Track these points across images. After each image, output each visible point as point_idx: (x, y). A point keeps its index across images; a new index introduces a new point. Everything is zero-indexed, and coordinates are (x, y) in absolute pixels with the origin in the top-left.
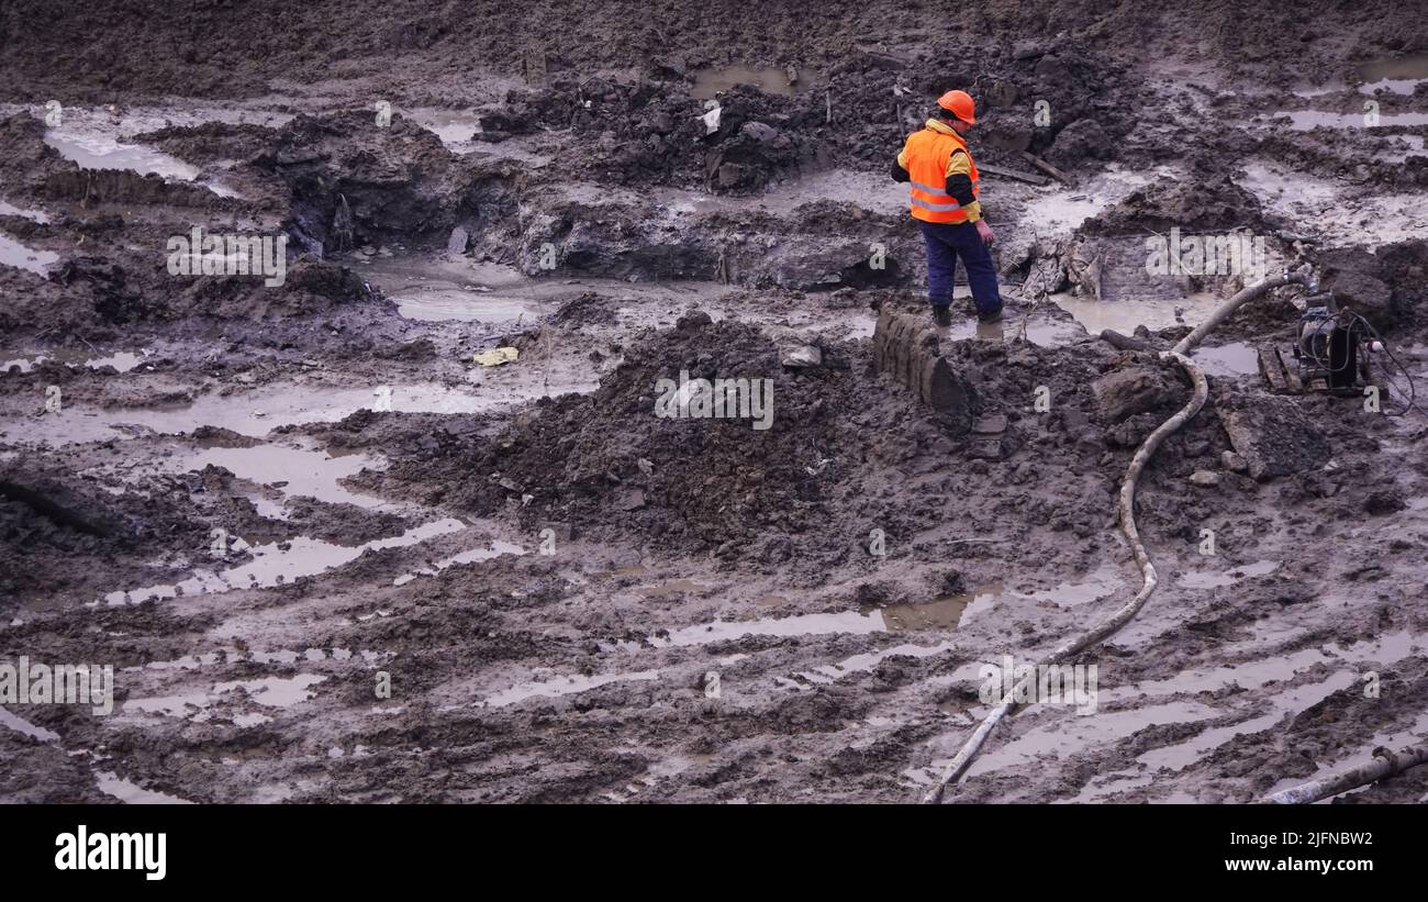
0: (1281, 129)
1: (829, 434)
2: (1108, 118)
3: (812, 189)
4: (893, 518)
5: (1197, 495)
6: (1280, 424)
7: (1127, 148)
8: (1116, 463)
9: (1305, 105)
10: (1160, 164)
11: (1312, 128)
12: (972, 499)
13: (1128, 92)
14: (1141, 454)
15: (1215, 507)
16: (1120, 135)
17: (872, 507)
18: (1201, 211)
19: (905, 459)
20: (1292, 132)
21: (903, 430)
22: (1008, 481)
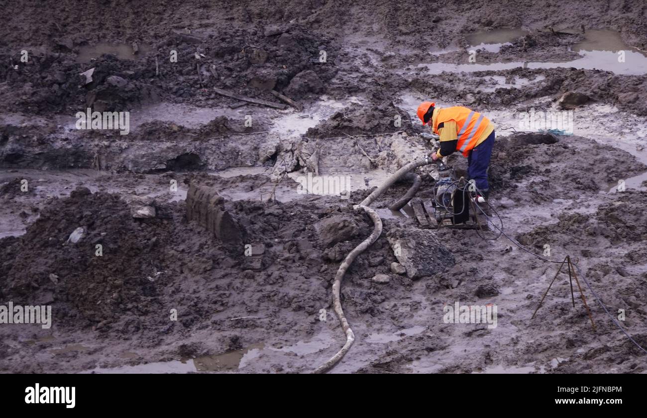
0: (422, 74)
1: (161, 257)
2: (321, 70)
3: (149, 114)
4: (200, 305)
5: (377, 289)
6: (425, 246)
7: (332, 86)
8: (329, 271)
9: (436, 59)
10: (352, 96)
11: (441, 73)
12: (245, 293)
13: (332, 54)
14: (344, 265)
15: (388, 295)
16: (327, 80)
17: (187, 299)
18: (376, 122)
19: (205, 271)
20: (429, 75)
21: (204, 254)
22: (266, 282)
